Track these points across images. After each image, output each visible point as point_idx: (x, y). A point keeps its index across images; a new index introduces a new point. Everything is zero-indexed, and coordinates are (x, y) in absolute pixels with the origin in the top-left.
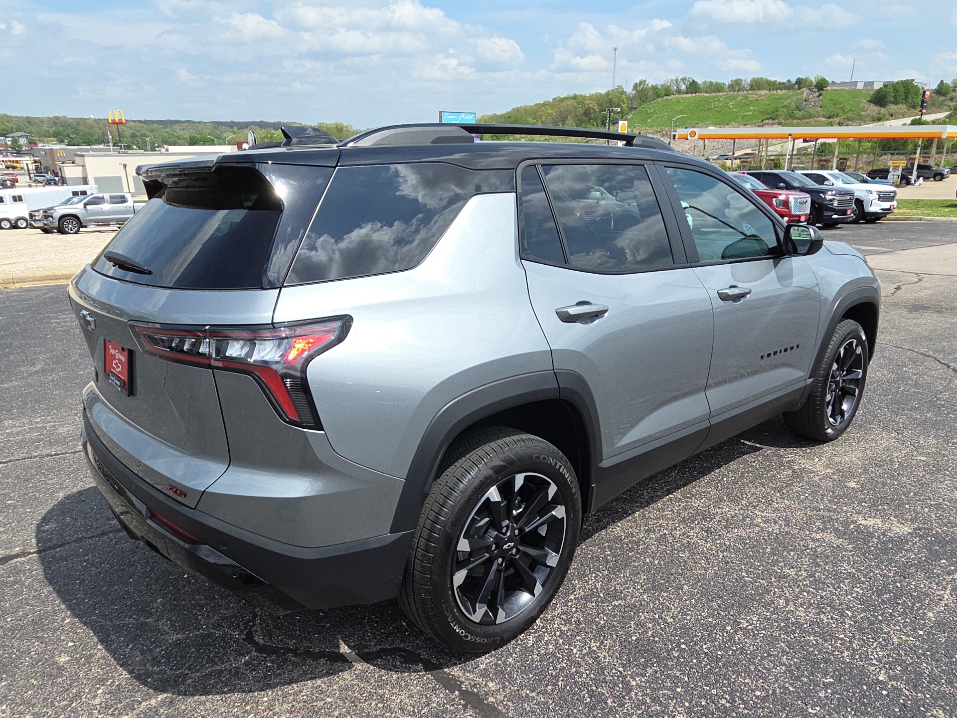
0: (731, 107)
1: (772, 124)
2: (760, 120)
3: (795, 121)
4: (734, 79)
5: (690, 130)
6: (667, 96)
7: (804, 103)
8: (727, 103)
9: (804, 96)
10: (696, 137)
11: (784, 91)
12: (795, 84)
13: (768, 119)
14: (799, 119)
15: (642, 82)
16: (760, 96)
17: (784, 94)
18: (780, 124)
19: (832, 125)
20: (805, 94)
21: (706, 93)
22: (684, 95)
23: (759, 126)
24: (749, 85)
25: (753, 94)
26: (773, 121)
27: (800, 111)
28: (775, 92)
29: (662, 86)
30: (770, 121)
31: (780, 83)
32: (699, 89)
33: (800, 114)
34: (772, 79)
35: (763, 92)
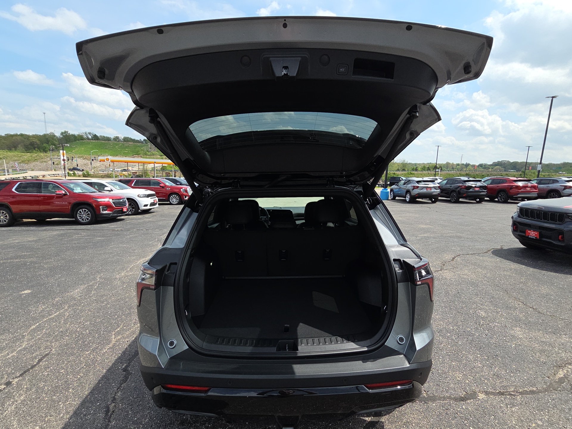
0: (117, 148)
1: (138, 157)
2: (132, 155)
3: (147, 156)
4: (115, 136)
5: (106, 157)
6: (82, 140)
7: (150, 149)
8: (115, 146)
9: (149, 147)
10: (109, 161)
11: (140, 144)
12: (143, 141)
13: (135, 155)
14: (149, 156)
15: (65, 132)
16: (130, 144)
17: (140, 145)
18: (141, 157)
19: (163, 159)
20: (149, 145)
21: (103, 141)
22: (91, 141)
23: (132, 157)
24: (123, 139)
25: (126, 144)
26: (138, 156)
27: (149, 152)
28: (136, 144)
29: (78, 135)
30: (137, 156)
31: (137, 140)
32: (99, 139)
33: (149, 153)
34: (133, 138)
35: (131, 143)
